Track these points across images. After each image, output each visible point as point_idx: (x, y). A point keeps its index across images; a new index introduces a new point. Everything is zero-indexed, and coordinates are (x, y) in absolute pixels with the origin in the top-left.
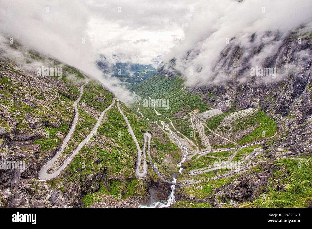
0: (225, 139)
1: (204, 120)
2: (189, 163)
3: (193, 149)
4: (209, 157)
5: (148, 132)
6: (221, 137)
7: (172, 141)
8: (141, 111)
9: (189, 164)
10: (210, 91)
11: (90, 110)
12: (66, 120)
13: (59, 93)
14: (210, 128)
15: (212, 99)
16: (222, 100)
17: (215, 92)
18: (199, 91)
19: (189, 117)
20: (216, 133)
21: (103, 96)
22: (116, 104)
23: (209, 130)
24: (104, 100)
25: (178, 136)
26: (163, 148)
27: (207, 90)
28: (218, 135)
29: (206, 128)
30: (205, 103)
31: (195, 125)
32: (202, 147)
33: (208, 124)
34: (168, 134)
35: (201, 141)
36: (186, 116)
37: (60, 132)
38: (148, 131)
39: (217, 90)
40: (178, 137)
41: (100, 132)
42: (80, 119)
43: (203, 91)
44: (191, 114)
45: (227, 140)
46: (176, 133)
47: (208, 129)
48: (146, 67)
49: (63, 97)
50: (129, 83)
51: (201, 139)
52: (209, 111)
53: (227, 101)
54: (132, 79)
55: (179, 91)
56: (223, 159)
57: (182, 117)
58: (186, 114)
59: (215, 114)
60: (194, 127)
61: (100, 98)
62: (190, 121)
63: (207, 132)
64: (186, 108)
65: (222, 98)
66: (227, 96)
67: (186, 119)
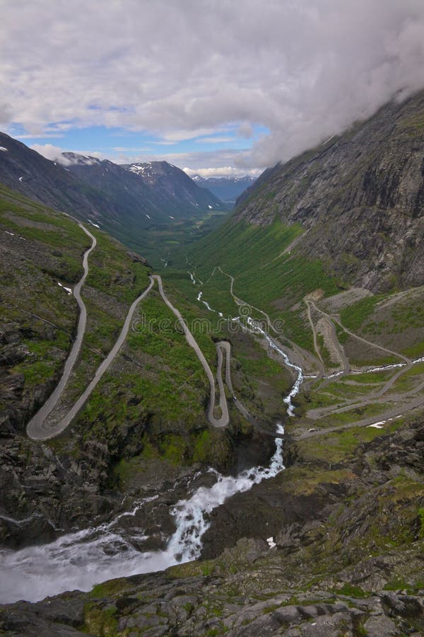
0: (379, 347)
1: (334, 311)
2: (306, 396)
3: (313, 369)
4: (345, 383)
5: (225, 340)
6: (369, 343)
7: (271, 356)
8: (206, 299)
9: (306, 398)
10: (348, 250)
11: (108, 302)
12: (64, 325)
13: (42, 270)
14: (347, 327)
15: (350, 268)
16: (371, 269)
17: (357, 252)
18: (322, 253)
19: (304, 307)
20: (360, 336)
21: (130, 273)
22: (156, 288)
23: (346, 330)
24: (132, 279)
25: (283, 344)
26: (254, 370)
27: (340, 249)
28: (364, 341)
29: (340, 327)
30: (335, 276)
31: (316, 322)
32: (330, 364)
33: (343, 318)
34: (262, 342)
35: (328, 354)
36: (296, 305)
37: (56, 349)
38: (224, 337)
39: (362, 247)
40: (283, 347)
41: (132, 345)
42: (91, 321)
43: (332, 252)
44: (306, 300)
45: (381, 350)
46: (279, 339)
47: (342, 330)
48: (210, 207)
49: (51, 278)
50: (178, 243)
51: (328, 350)
52: (345, 293)
53: (383, 270)
54: (181, 233)
55: (282, 254)
56: (375, 387)
57: (289, 308)
58: (299, 300)
59: (357, 299)
60: (315, 326)
61: (124, 275)
62: (306, 315)
63: (341, 335)
64: (297, 288)
65: (373, 264)
66: (382, 259)
67: (298, 312)
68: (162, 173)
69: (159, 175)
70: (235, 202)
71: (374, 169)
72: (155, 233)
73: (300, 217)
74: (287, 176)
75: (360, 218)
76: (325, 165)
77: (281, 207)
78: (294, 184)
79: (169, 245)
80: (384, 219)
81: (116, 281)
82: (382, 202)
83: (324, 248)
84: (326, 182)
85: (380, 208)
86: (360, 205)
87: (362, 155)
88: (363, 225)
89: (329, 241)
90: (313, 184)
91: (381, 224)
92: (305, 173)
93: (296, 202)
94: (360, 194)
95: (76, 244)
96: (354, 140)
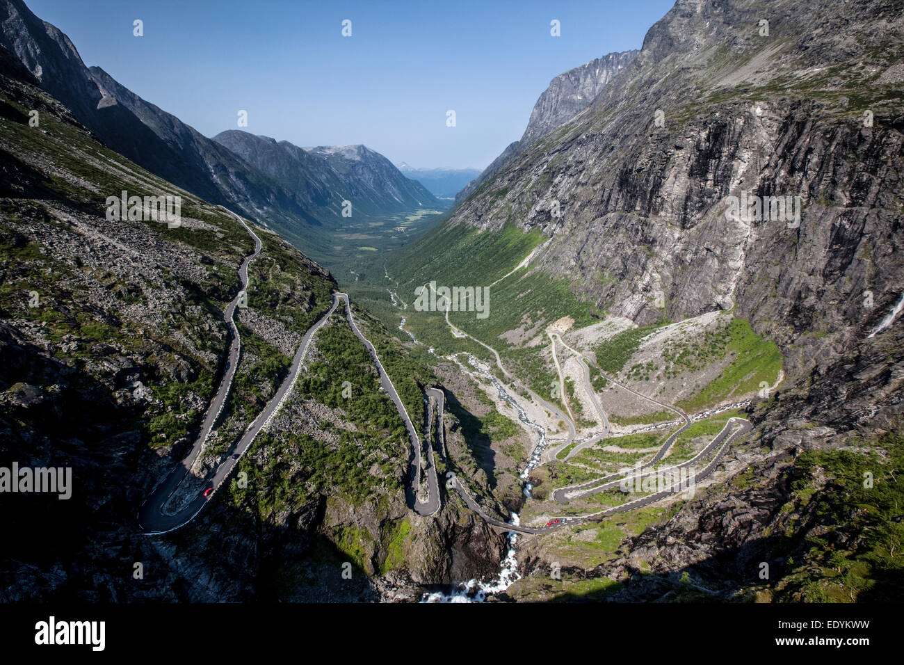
1: (586, 348)
2: (551, 468)
3: (560, 430)
4: (604, 449)
5: (436, 387)
6: (634, 393)
7: (500, 410)
8: (410, 328)
9: (551, 471)
10: (603, 267)
11: (271, 330)
13: (182, 282)
14: (605, 370)
15: (607, 290)
16: (634, 292)
17: (614, 270)
18: (570, 269)
19: (547, 342)
21: (305, 290)
22: (341, 311)
23: (603, 375)
24: (308, 299)
25: (518, 394)
27: (592, 265)
28: (628, 389)
29: (594, 369)
30: (587, 299)
31: (563, 362)
32: (583, 422)
33: (599, 358)
34: (489, 390)
35: (580, 406)
36: (536, 338)
37: (191, 396)
38: (435, 383)
39: (620, 263)
40: (518, 398)
41: (301, 392)
42: (245, 356)
43: (583, 268)
44: (550, 331)
45: (650, 402)
46: (512, 386)
47: (598, 373)
48: (420, 204)
50: (373, 249)
51: (580, 402)
52: (601, 324)
53: (649, 295)
54: (380, 237)
55: (516, 269)
56: (644, 455)
57: (525, 342)
58: (538, 332)
59: (617, 332)
60: (562, 367)
61: (296, 293)
62: (550, 352)
63: (597, 381)
64: (537, 314)
65: (636, 286)
66: (647, 279)
67: (538, 348)
68: (358, 158)
69: (353, 161)
70: (454, 199)
71: (630, 167)
72: (345, 236)
73: (540, 221)
74: (521, 170)
75: (616, 226)
76: (570, 158)
77: (515, 207)
78: (531, 180)
79: (362, 252)
80: (646, 228)
81: (285, 300)
82: (642, 207)
83: (573, 263)
84: (572, 180)
85: (640, 215)
86: (615, 211)
87: (615, 150)
88: (621, 235)
89: (579, 254)
90: (556, 181)
91: (643, 235)
92: (545, 167)
93: (534, 203)
94: (614, 196)
95: (234, 247)
96: (604, 131)
